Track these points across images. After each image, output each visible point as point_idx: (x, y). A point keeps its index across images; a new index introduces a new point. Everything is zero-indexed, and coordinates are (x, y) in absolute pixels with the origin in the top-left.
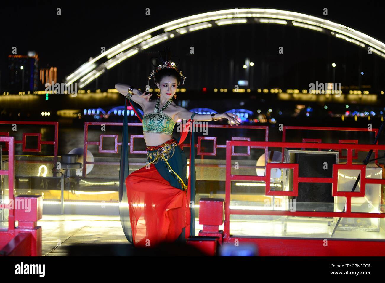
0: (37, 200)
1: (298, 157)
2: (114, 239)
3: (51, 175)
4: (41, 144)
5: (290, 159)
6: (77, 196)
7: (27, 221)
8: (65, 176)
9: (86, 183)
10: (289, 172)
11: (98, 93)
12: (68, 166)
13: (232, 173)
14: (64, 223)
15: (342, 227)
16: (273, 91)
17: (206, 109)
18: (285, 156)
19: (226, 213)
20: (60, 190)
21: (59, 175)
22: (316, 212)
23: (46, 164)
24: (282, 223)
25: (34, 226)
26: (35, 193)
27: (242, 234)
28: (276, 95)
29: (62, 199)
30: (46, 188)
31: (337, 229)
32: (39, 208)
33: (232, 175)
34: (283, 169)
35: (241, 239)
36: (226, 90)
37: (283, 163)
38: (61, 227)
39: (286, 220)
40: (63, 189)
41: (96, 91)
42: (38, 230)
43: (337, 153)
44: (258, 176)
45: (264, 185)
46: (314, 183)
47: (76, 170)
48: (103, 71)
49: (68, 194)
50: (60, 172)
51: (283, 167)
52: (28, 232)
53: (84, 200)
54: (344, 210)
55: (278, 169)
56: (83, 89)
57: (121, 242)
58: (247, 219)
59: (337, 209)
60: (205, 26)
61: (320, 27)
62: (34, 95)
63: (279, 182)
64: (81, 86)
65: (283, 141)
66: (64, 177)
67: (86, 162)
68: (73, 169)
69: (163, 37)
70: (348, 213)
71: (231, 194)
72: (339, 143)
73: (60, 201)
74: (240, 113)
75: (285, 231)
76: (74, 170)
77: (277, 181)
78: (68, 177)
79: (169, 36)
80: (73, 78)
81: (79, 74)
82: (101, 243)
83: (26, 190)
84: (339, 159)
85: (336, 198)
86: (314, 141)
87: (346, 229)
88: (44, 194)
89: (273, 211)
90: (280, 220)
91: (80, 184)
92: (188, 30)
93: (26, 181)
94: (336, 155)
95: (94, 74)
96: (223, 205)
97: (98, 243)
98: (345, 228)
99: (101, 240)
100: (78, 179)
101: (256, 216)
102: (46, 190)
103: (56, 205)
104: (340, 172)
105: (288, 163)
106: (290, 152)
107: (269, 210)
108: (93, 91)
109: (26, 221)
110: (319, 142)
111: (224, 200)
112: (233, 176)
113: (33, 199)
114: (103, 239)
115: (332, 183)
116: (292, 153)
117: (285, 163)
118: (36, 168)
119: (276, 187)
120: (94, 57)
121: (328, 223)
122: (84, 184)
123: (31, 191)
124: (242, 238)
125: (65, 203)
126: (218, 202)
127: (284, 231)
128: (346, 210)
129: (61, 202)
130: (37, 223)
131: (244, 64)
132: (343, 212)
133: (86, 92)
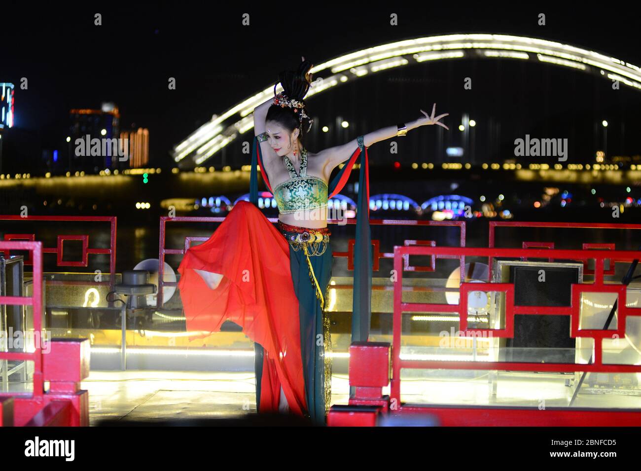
0: (79, 345)
1: (515, 272)
2: (209, 411)
3: (105, 305)
4: (88, 253)
5: (501, 277)
6: (148, 339)
7: (63, 382)
8: (128, 306)
9: (163, 318)
10: (500, 297)
11: (226, 172)
12: (132, 289)
13: (403, 300)
14: (127, 384)
15: (589, 389)
16: (507, 166)
17: (395, 196)
18: (493, 271)
19: (393, 366)
20: (120, 329)
21: (118, 305)
22: (545, 363)
23: (97, 286)
24: (490, 383)
25: (75, 390)
26: (78, 335)
27: (423, 401)
28: (512, 173)
29: (123, 344)
30: (98, 326)
31: (580, 392)
32: (84, 360)
33: (403, 303)
34: (490, 293)
35: (419, 409)
36: (431, 166)
37: (490, 283)
38: (121, 391)
39: (496, 378)
40: (125, 328)
41: (224, 168)
42: (82, 395)
43: (580, 266)
44: (448, 305)
45: (457, 319)
46: (542, 316)
47: (147, 296)
48: (234, 136)
49: (133, 335)
50: (119, 300)
51: (490, 290)
52: (66, 399)
53: (161, 345)
54: (591, 360)
55: (483, 293)
56: (202, 165)
57: (221, 416)
58: (429, 376)
59: (580, 359)
60: (397, 63)
61: (582, 63)
62: (124, 175)
63: (483, 314)
64: (199, 161)
65: (490, 247)
66: (127, 308)
67: (163, 283)
68: (141, 294)
69: (329, 82)
70: (598, 366)
71: (403, 335)
72: (583, 248)
73: (119, 347)
74: (452, 201)
75: (495, 395)
76: (143, 296)
77: (480, 313)
78: (133, 308)
79: (339, 80)
80: (186, 148)
81: (196, 141)
82: (187, 418)
83: (62, 329)
84: (582, 276)
85: (579, 340)
86: (542, 246)
87: (595, 391)
88: (95, 335)
89: (475, 362)
90: (486, 377)
91: (154, 318)
92: (369, 70)
93: (64, 315)
94: (578, 269)
95: (220, 142)
96: (390, 353)
97: (184, 417)
98: (595, 389)
99: (187, 412)
100: (150, 310)
101: (444, 371)
102: (97, 330)
103: (114, 354)
104: (584, 297)
105: (498, 283)
106: (501, 264)
107: (467, 362)
108: (219, 169)
109: (62, 380)
110: (549, 247)
111: (392, 344)
112: (405, 304)
113: (73, 345)
114: (190, 411)
115: (571, 316)
116: (504, 266)
117: (493, 283)
118: (80, 294)
119: (479, 323)
120: (219, 114)
121: (566, 382)
122: (160, 319)
123: (72, 332)
124: (421, 408)
125: (129, 352)
126: (381, 347)
127: (492, 395)
128: (593, 361)
129: (122, 349)
130: (80, 385)
131: (461, 124)
132: (590, 364)
133: (208, 171)
